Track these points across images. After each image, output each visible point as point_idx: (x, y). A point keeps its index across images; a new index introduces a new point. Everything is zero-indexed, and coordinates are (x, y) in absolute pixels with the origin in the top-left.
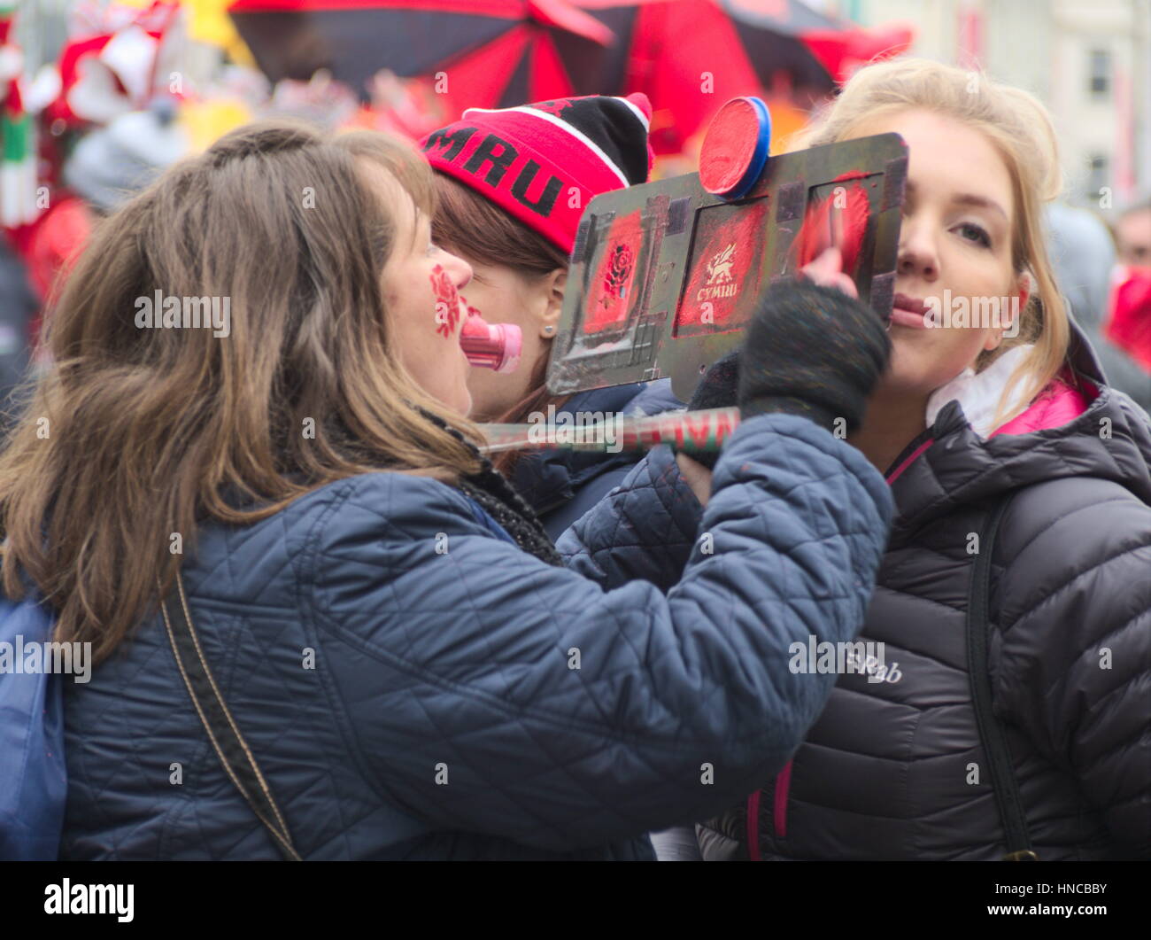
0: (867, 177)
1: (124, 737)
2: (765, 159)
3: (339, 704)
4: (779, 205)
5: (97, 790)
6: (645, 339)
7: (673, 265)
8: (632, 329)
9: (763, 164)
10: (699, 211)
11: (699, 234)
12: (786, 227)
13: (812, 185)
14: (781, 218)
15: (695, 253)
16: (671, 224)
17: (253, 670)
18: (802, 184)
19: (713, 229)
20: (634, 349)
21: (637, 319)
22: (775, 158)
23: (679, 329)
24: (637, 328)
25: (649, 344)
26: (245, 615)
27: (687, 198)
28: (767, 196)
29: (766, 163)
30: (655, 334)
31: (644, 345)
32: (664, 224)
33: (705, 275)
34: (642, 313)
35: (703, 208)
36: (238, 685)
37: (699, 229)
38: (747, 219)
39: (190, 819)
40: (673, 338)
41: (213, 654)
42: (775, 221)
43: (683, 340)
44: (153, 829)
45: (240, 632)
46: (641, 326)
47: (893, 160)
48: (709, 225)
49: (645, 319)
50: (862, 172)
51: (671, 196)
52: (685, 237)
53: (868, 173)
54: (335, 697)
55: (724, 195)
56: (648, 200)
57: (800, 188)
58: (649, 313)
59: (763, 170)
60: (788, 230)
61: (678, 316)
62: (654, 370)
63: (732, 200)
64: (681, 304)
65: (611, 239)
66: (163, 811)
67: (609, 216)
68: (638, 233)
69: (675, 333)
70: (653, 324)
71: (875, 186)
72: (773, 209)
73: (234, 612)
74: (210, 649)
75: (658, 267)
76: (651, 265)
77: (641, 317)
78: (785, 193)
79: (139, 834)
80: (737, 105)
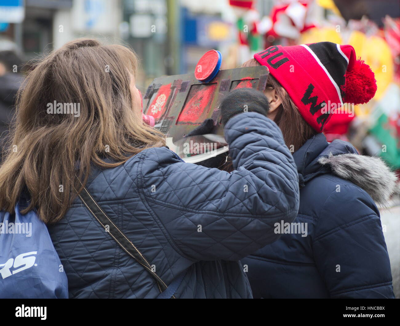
0: (253, 79)
1: (87, 254)
2: (218, 71)
3: (162, 226)
4: (221, 86)
5: (81, 274)
6: (166, 124)
7: (180, 102)
8: (162, 121)
9: (217, 72)
10: (192, 86)
11: (191, 93)
12: (221, 93)
13: (233, 80)
14: (221, 90)
15: (188, 99)
16: (182, 89)
17: (129, 221)
18: (230, 80)
19: (196, 92)
20: (161, 127)
21: (164, 118)
22: (221, 71)
23: (178, 122)
24: (164, 121)
25: (167, 126)
26: (122, 203)
27: (189, 81)
28: (217, 83)
29: (218, 72)
30: (169, 123)
31: (165, 126)
32: (179, 89)
33: (191, 106)
34: (166, 116)
35: (194, 85)
36: (125, 227)
37: (191, 91)
38: (208, 89)
39: (120, 274)
40: (175, 125)
41: (114, 218)
42: (218, 91)
43: (179, 126)
44: (107, 280)
45: (122, 209)
46: (165, 120)
47: (263, 75)
48: (195, 91)
49: (167, 118)
50: (251, 78)
51: (183, 80)
52: (186, 93)
53: (253, 78)
54: (160, 223)
55: (202, 81)
56: (175, 81)
57: (229, 81)
58: (168, 116)
59: (217, 74)
60: (222, 94)
61: (178, 118)
62: (167, 134)
63: (204, 83)
64: (180, 115)
65: (159, 92)
66: (109, 274)
67: (160, 85)
68: (170, 91)
69: (177, 124)
70: (169, 120)
71: (255, 83)
72: (218, 87)
73: (118, 203)
74: (112, 217)
75: (174, 102)
76: (172, 101)
77: (166, 117)
78: (223, 82)
79: (102, 283)
80: (212, 52)
